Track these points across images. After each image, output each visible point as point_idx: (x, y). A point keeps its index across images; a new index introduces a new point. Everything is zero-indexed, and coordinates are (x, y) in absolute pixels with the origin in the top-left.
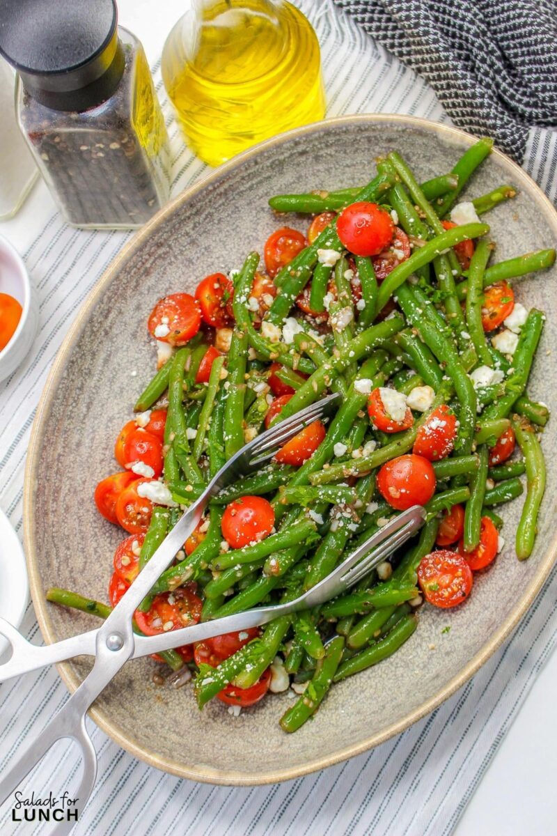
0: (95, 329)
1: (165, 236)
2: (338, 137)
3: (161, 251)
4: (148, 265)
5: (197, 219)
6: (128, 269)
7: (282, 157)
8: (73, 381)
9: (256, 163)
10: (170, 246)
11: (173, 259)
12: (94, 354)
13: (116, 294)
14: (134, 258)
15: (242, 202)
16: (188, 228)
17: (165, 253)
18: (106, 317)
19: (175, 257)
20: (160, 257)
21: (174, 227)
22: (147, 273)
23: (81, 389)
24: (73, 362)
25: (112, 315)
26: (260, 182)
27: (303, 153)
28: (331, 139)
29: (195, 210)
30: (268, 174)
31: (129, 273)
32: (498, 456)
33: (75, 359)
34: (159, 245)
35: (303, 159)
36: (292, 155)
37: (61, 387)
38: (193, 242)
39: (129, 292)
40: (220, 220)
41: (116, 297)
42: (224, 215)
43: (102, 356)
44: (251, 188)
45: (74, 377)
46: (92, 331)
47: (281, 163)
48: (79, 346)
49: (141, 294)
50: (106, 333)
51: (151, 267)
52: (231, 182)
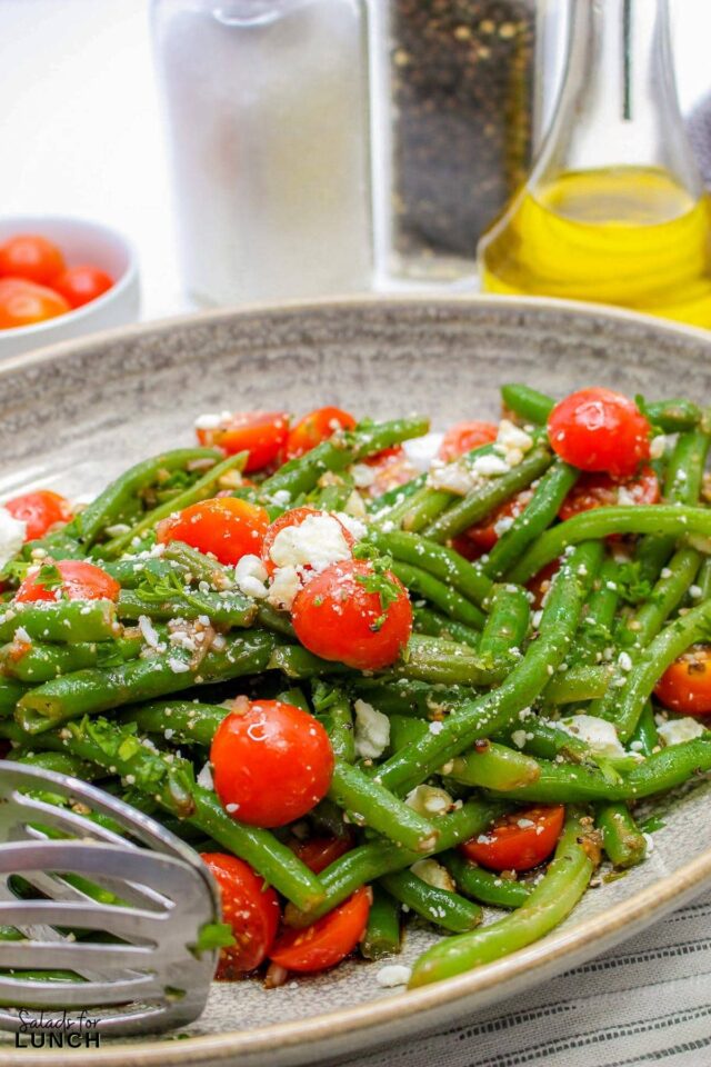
0: (127, 366)
1: (323, 333)
2: (663, 355)
3: (305, 352)
4: (272, 355)
5: (386, 349)
6: (236, 331)
7: (564, 340)
8: (37, 396)
9: (521, 323)
10: (321, 357)
11: (314, 378)
12: (98, 398)
13: (195, 349)
14: (257, 324)
15: (468, 375)
16: (367, 351)
17: (309, 362)
18: (158, 368)
19: (320, 379)
20: (297, 359)
21: (344, 330)
22: (263, 365)
23: (43, 420)
24: (57, 373)
25: (167, 374)
26: (512, 363)
27: (599, 354)
28: (653, 354)
29: (389, 330)
30: (530, 356)
31: (236, 338)
32: (494, 839)
33: (64, 371)
34: (307, 340)
35: (594, 364)
36: (580, 346)
37: (12, 382)
38: (360, 379)
39: (216, 367)
40: (418, 379)
41: (192, 355)
42: (430, 374)
43: (110, 414)
44: (493, 361)
45: (42, 393)
46: (120, 365)
47: (560, 351)
48: (85, 364)
49: (233, 385)
50: (141, 390)
51: (274, 362)
52: (471, 329)
